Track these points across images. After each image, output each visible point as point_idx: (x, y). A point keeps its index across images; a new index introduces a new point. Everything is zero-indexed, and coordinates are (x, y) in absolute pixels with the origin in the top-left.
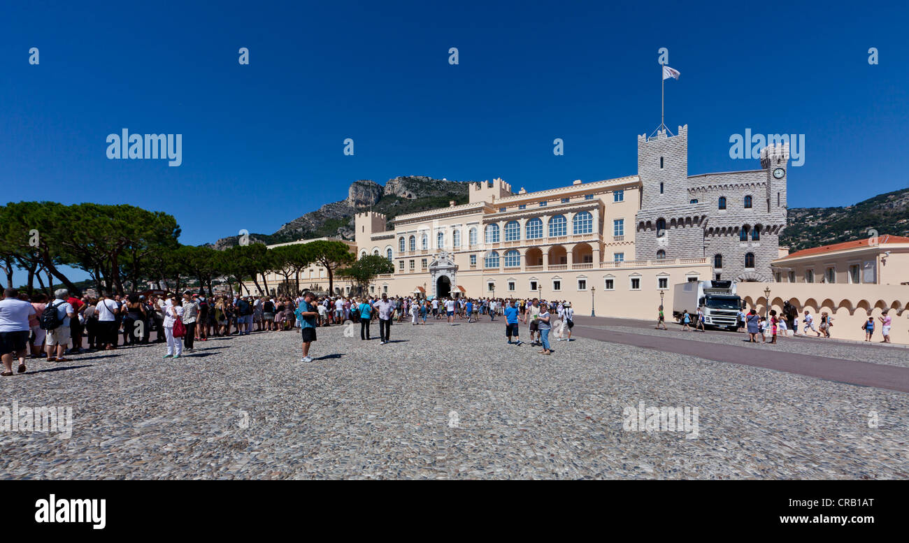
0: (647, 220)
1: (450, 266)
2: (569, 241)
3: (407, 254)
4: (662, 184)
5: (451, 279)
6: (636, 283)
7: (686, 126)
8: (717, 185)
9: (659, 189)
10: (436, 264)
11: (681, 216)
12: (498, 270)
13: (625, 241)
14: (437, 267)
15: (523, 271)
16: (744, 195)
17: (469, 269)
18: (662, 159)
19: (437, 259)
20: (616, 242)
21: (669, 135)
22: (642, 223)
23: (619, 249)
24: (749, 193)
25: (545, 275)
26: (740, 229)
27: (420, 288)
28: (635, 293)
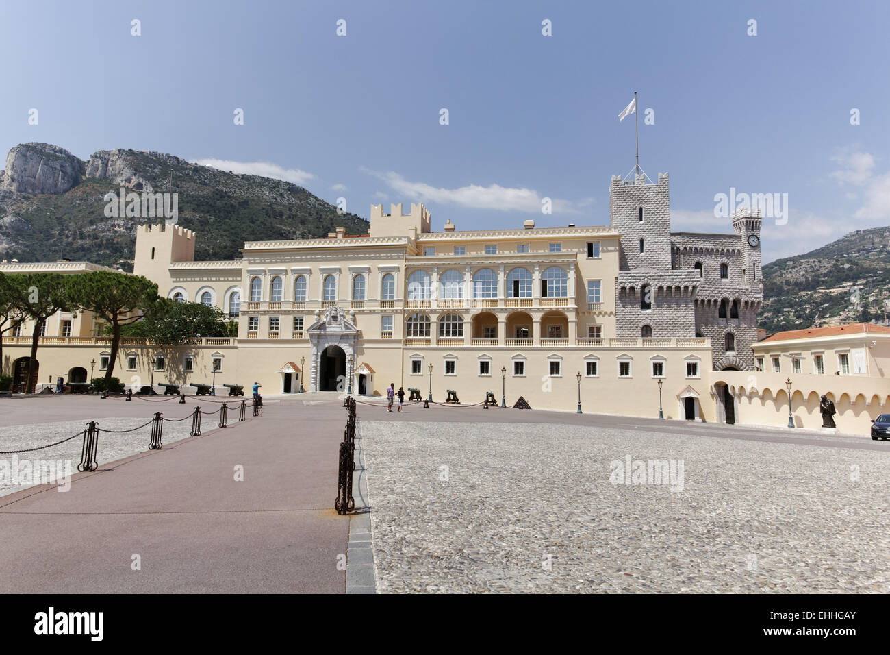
0: (631, 285)
1: (348, 332)
2: (535, 305)
3: (264, 308)
4: (642, 241)
5: (348, 352)
6: (624, 368)
7: (666, 174)
8: (693, 247)
9: (639, 246)
10: (322, 326)
11: (669, 284)
12: (429, 341)
13: (603, 310)
14: (323, 332)
15: (467, 345)
16: (720, 262)
17: (379, 337)
18: (641, 209)
19: (324, 319)
22: (624, 289)
24: (725, 260)
25: (502, 353)
26: (719, 303)
27: (293, 365)
28: (625, 381)
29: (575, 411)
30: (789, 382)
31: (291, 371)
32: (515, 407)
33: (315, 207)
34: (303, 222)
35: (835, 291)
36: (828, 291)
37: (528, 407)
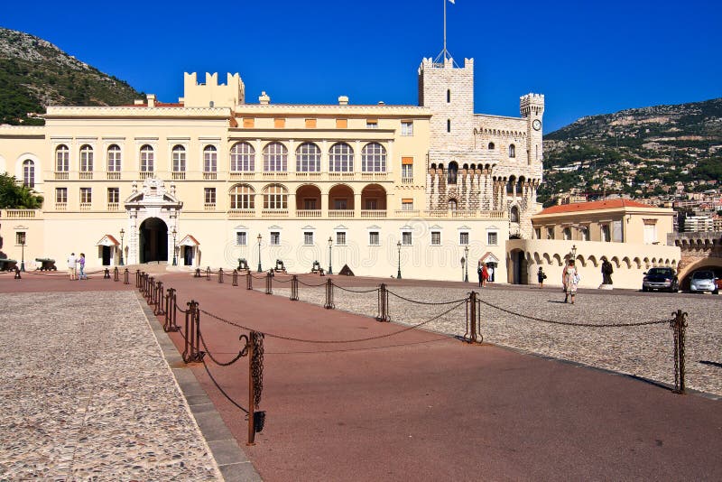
0: (440, 162)
1: (169, 203)
2: (358, 180)
3: (74, 177)
4: (448, 121)
5: (169, 223)
6: (436, 237)
7: (472, 60)
8: (488, 128)
9: (446, 126)
10: (140, 197)
11: (473, 162)
12: (253, 212)
13: (415, 184)
14: (141, 203)
15: (292, 216)
16: (509, 143)
18: (449, 92)
19: (141, 190)
20: (405, 185)
21: (455, 66)
22: (434, 165)
23: (407, 194)
24: (513, 141)
25: (325, 223)
26: (508, 180)
27: (111, 238)
28: (436, 249)
29: (396, 276)
30: (574, 248)
31: (109, 243)
32: (340, 273)
33: (65, 65)
34: (52, 83)
35: (568, 169)
36: (562, 169)
37: (352, 274)
